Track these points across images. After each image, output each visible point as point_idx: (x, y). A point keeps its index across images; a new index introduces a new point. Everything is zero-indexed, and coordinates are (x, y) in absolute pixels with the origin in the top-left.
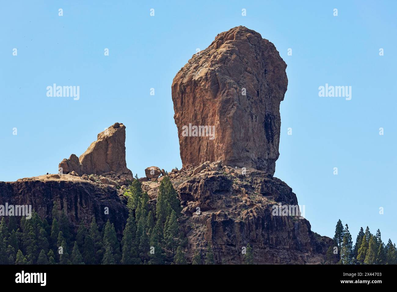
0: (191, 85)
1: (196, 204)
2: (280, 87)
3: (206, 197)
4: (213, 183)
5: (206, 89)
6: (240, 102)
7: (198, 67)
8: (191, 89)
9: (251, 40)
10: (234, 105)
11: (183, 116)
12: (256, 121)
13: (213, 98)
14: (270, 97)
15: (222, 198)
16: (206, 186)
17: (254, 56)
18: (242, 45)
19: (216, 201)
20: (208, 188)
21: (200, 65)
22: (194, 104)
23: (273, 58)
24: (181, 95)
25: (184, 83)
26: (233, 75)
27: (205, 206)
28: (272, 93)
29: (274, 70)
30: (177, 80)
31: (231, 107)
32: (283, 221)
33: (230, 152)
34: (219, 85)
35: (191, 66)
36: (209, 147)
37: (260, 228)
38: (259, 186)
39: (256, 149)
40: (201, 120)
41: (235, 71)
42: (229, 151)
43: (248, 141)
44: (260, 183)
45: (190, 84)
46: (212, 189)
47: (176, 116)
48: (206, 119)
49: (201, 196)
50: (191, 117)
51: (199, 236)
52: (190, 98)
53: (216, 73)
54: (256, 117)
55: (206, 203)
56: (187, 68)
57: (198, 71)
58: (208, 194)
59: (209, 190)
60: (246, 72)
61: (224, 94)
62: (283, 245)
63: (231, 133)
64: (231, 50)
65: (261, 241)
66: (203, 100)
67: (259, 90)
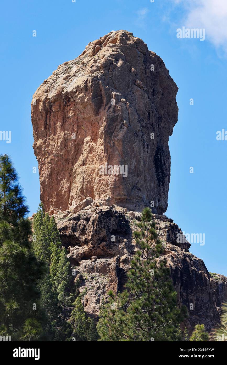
0: (60, 100)
1: (85, 249)
2: (170, 116)
3: (100, 237)
4: (110, 220)
5: (84, 102)
6: (130, 122)
7: (69, 78)
8: (60, 106)
9: (139, 46)
10: (124, 125)
11: (47, 144)
12: (148, 152)
13: (94, 114)
14: (159, 126)
15: (122, 241)
16: (101, 222)
17: (142, 67)
18: (128, 51)
19: (115, 245)
20: (103, 225)
21: (72, 75)
22: (64, 127)
23: (162, 75)
24: (44, 116)
25: (49, 99)
26: (119, 87)
27: (99, 251)
28: (161, 121)
29: (164, 93)
30: (40, 95)
31: (119, 126)
32: (203, 279)
33: (119, 187)
34: (102, 97)
35: (59, 77)
36: (85, 183)
37: (178, 284)
38: (164, 231)
39: (147, 190)
40: (73, 148)
41: (122, 83)
42: (117, 186)
43: (139, 176)
44: (164, 228)
45: (58, 100)
46: (108, 227)
47: (36, 144)
48: (80, 147)
49: (92, 236)
50: (59, 144)
51: (98, 288)
52: (58, 119)
53: (99, 82)
54: (148, 147)
55: (99, 247)
56: (53, 80)
57: (69, 82)
58: (104, 233)
59: (105, 228)
60: (135, 86)
61: (110, 110)
62: (205, 312)
63: (120, 161)
64: (116, 54)
65: (179, 303)
66: (77, 120)
67: (151, 112)
